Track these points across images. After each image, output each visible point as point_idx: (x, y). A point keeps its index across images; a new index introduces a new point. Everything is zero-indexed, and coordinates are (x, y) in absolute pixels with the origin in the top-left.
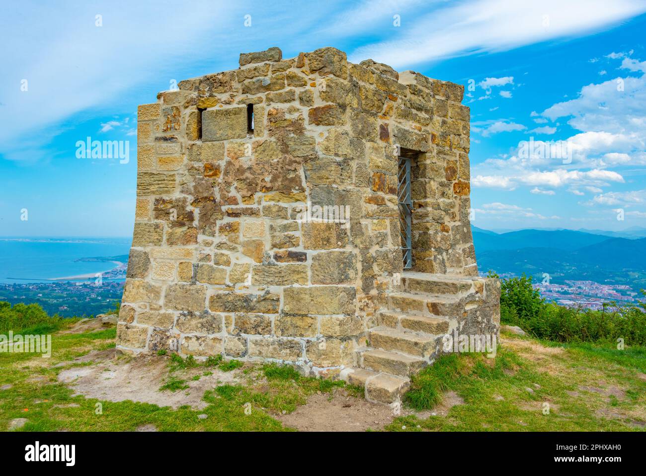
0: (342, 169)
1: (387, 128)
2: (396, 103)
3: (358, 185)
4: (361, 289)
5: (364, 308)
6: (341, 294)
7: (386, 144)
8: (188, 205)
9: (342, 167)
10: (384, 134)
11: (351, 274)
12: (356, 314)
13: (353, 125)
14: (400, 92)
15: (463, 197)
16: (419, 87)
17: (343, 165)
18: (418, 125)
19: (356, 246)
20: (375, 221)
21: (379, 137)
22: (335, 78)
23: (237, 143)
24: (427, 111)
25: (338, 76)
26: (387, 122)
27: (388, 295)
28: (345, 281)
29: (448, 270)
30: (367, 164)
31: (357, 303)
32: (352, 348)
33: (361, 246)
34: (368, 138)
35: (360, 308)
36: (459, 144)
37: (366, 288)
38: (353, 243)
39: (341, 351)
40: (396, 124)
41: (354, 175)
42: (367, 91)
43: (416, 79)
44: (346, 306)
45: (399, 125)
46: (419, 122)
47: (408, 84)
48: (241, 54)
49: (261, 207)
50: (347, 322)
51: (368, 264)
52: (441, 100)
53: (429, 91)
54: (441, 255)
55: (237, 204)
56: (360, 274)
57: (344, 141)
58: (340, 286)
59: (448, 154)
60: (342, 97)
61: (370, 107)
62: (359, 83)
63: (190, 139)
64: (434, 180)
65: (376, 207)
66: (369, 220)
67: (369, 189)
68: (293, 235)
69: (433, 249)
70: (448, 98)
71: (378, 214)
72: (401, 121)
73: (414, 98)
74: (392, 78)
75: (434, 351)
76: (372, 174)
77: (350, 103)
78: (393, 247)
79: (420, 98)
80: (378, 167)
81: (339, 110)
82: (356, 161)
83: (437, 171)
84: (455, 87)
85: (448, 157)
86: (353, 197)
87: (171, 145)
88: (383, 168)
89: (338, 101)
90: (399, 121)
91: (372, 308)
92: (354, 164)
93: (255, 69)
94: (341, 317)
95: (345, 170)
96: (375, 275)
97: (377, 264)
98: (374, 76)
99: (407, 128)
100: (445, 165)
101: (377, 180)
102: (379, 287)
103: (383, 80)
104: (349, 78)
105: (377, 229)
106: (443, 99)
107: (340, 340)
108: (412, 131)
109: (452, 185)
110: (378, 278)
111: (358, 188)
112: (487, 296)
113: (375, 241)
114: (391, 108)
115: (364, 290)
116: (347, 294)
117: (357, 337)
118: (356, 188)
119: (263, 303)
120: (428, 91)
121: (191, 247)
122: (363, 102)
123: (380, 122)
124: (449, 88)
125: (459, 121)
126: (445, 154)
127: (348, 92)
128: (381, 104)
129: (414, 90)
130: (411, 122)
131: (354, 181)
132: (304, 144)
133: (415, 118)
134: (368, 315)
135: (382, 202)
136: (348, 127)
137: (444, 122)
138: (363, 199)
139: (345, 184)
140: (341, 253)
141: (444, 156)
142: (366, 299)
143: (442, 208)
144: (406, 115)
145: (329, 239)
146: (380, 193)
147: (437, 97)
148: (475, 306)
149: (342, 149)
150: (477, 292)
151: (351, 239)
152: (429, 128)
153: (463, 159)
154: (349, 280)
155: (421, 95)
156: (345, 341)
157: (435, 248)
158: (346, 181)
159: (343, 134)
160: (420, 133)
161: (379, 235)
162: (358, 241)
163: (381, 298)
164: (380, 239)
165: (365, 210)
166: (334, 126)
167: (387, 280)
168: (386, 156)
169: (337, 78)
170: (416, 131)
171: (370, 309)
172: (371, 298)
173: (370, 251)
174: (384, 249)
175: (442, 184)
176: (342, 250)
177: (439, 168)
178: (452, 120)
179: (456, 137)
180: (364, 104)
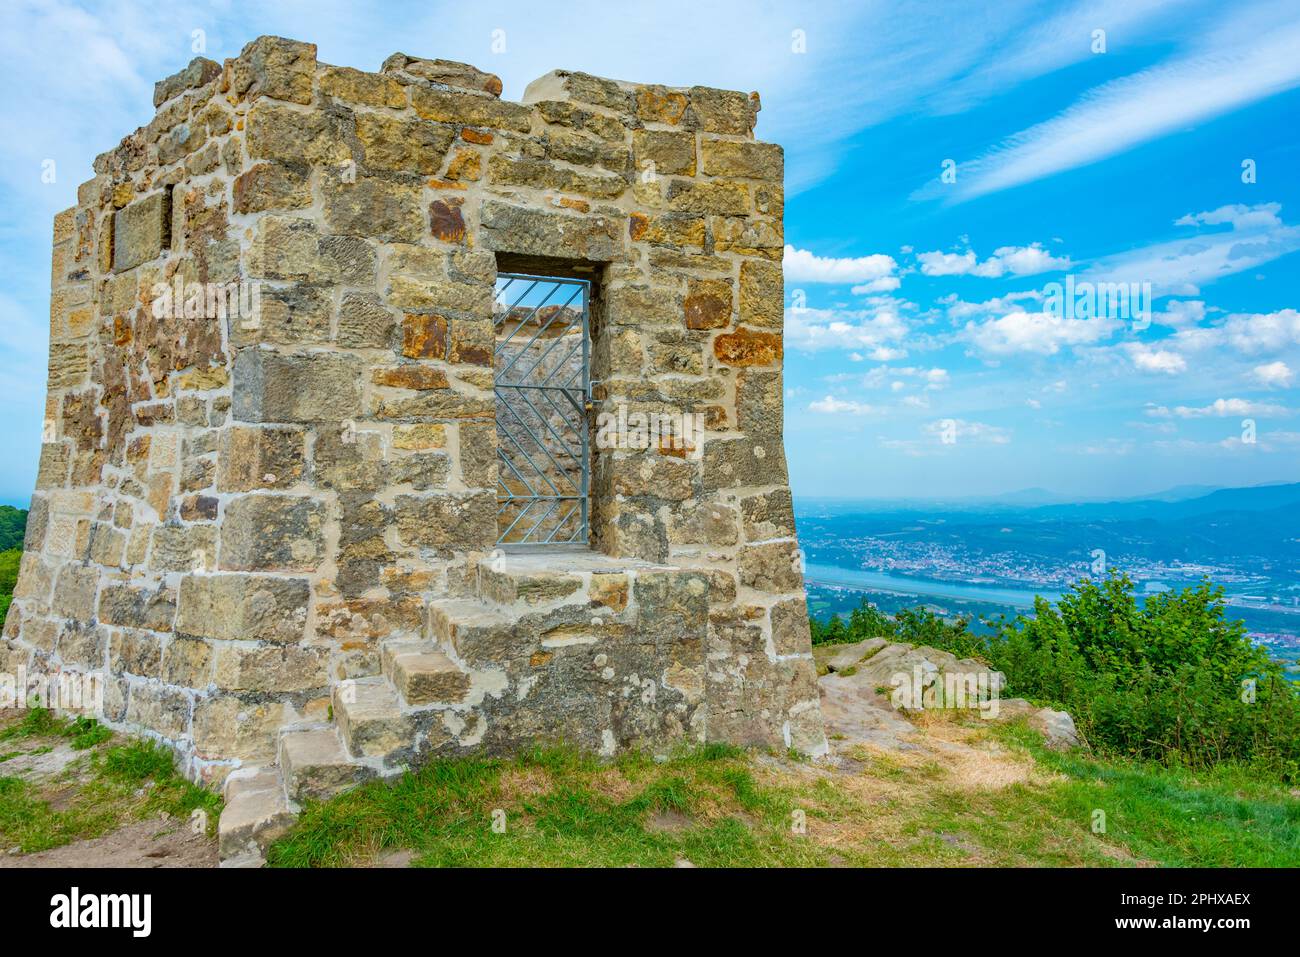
0: (292, 308)
1: (459, 212)
2: (489, 148)
3: (348, 342)
4: (330, 585)
5: (332, 629)
6: (257, 595)
7: (453, 247)
8: (97, 405)
9: (292, 303)
10: (447, 221)
11: (300, 548)
12: (304, 643)
13: (332, 206)
14: (504, 123)
15: (755, 369)
16: (577, 105)
17: (295, 299)
18: (576, 197)
19: (328, 485)
20: (407, 428)
21: (429, 230)
22: (272, 103)
23: (149, 271)
24: (608, 162)
25: (280, 98)
26: (458, 194)
27: (428, 602)
28: (275, 564)
29: (674, 550)
30: (382, 293)
31: (310, 617)
32: (277, 720)
33: (346, 485)
34: (388, 235)
35: (318, 630)
36: (740, 237)
37: (350, 583)
38: (319, 478)
39: (237, 726)
40: (496, 198)
41: (334, 321)
42: (381, 127)
43: (568, 88)
44: (268, 623)
45: (503, 200)
46: (580, 189)
47: (537, 101)
48: (156, 84)
49: (174, 402)
50: (267, 658)
51: (362, 526)
52: (667, 132)
53: (618, 113)
54: (651, 512)
55: (149, 398)
56: (334, 550)
57: (300, 243)
58: (254, 575)
59: (694, 265)
60: (291, 145)
61: (395, 162)
62: (356, 109)
63: (102, 272)
64: (638, 329)
65: (413, 394)
66: (388, 426)
67: (391, 352)
68: (209, 461)
69: (619, 498)
70: (694, 126)
71: (417, 411)
72: (512, 189)
73: (556, 132)
74: (471, 92)
75: (406, 743)
76: (400, 317)
77: (321, 157)
78: (464, 490)
79: (585, 132)
80: (424, 301)
81: (282, 175)
82: (344, 289)
83: (651, 306)
84: (721, 98)
85: (695, 273)
86: (332, 372)
87: (82, 286)
88: (441, 303)
89: (277, 155)
90: (502, 190)
91: (364, 630)
92: (335, 298)
93: (172, 110)
94: (250, 646)
95: (302, 310)
96: (391, 554)
97: (399, 529)
98: (405, 89)
99: (531, 206)
100: (684, 291)
101: (419, 332)
102: (399, 583)
103: (439, 98)
104: (317, 101)
105: (410, 446)
106: (678, 129)
107: (241, 699)
108: (554, 212)
109: (711, 340)
110: (400, 562)
111: (349, 352)
112: (644, 616)
113: (400, 473)
114: (475, 162)
115: (341, 586)
116: (276, 595)
117: (299, 695)
118: (338, 350)
119: (157, 608)
120: (609, 114)
121: (94, 488)
122: (370, 152)
123: (429, 195)
124: (699, 102)
125: (740, 182)
126: (684, 265)
127: (315, 132)
128: (434, 154)
129: (557, 113)
130: (549, 192)
131: (334, 335)
132: (227, 259)
133: (563, 182)
134: (346, 647)
135: (433, 383)
136: (316, 213)
137: (677, 189)
138: (368, 376)
139: (304, 342)
140: (270, 499)
141: (682, 270)
142: (347, 609)
143: (664, 397)
144: (528, 175)
145: (249, 468)
146: (429, 363)
147: (650, 127)
148: (591, 640)
149: (292, 262)
150: (596, 604)
151: (313, 469)
152: (622, 205)
153: (755, 274)
154: (290, 562)
155: (588, 126)
156: (258, 702)
157: (627, 494)
158: (306, 335)
159: (296, 228)
160: (583, 216)
161: (414, 461)
162: (338, 474)
163: (399, 610)
164: (417, 470)
165: (374, 403)
166: (265, 212)
167: (431, 568)
168: (451, 275)
169: (280, 103)
170: (569, 212)
171: (353, 634)
172: (366, 609)
173: (378, 497)
174: (429, 493)
175: (667, 339)
176: (275, 493)
177: (663, 299)
178: (711, 179)
179: (727, 222)
180: (371, 158)
